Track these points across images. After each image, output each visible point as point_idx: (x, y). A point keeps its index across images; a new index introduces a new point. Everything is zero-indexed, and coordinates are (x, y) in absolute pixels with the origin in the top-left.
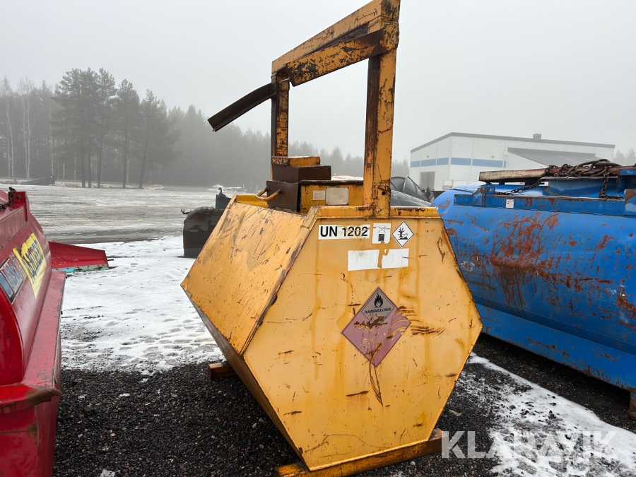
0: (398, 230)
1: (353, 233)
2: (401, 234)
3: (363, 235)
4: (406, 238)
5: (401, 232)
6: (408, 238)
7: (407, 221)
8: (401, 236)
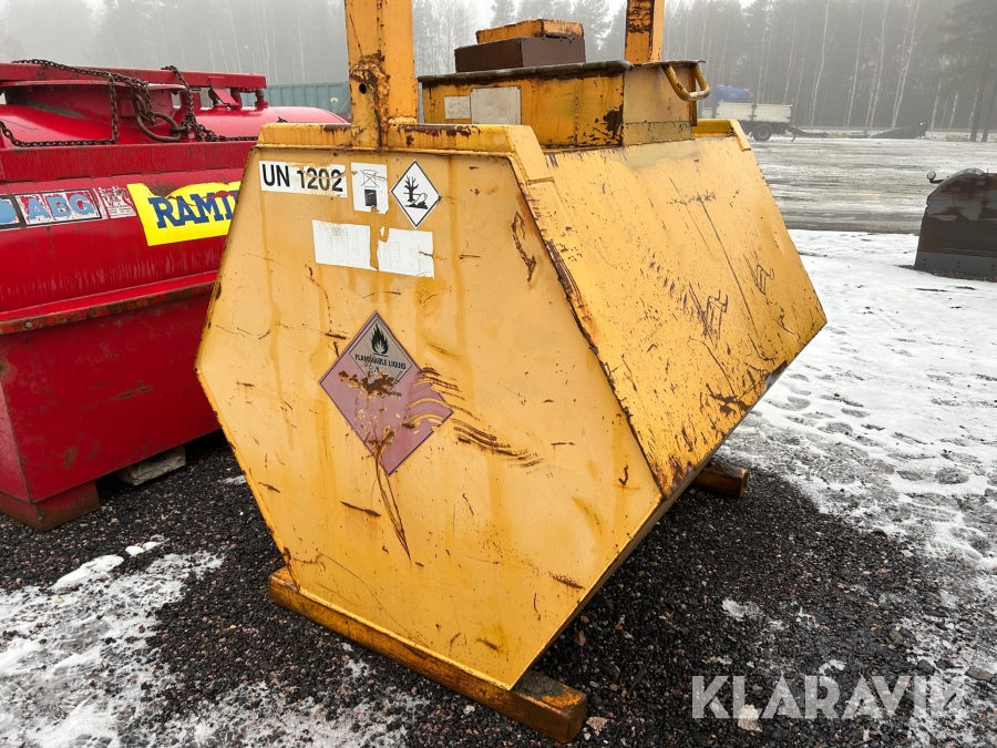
0: (403, 183)
1: (316, 183)
2: (411, 194)
3: (335, 189)
4: (422, 205)
5: (411, 189)
6: (429, 204)
7: (424, 162)
8: (411, 199)
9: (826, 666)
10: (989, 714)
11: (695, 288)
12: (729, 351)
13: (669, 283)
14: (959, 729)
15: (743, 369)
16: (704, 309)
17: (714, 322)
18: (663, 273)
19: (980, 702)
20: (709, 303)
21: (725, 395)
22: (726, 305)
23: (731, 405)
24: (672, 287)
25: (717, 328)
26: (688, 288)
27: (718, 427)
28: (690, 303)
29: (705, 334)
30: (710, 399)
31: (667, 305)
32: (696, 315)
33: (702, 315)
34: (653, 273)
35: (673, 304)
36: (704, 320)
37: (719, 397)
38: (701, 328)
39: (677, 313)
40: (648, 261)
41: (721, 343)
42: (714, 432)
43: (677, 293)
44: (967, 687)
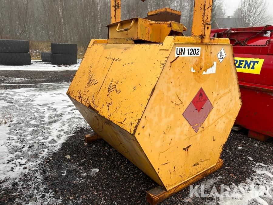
9: (65, 173)
10: (27, 191)
11: (93, 75)
12: (88, 91)
13: (90, 71)
14: (32, 183)
15: (87, 97)
16: (91, 80)
17: (91, 84)
18: (91, 69)
19: (30, 193)
20: (93, 80)
21: (81, 96)
22: (96, 84)
23: (80, 98)
24: (90, 72)
25: (90, 85)
26: (92, 74)
27: (76, 97)
28: (90, 77)
29: (88, 84)
30: (79, 93)
31: (87, 74)
32: (89, 79)
33: (90, 81)
34: (90, 67)
35: (88, 74)
36: (90, 82)
37: (80, 95)
38: (88, 82)
39: (87, 76)
40: (91, 65)
41: (88, 88)
42: (75, 97)
43: (90, 74)
44: (35, 194)
